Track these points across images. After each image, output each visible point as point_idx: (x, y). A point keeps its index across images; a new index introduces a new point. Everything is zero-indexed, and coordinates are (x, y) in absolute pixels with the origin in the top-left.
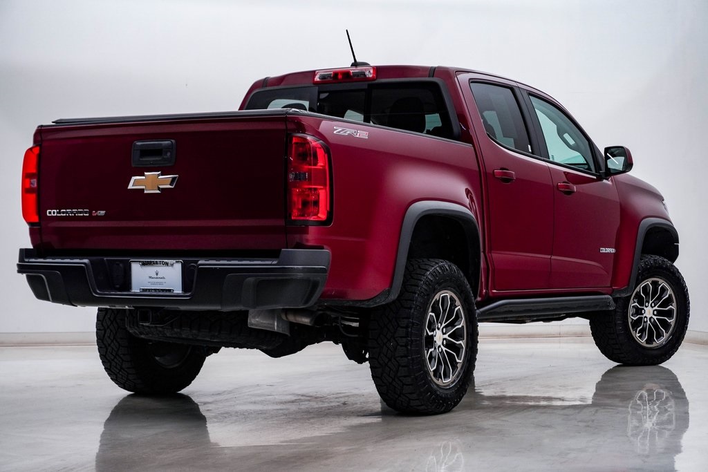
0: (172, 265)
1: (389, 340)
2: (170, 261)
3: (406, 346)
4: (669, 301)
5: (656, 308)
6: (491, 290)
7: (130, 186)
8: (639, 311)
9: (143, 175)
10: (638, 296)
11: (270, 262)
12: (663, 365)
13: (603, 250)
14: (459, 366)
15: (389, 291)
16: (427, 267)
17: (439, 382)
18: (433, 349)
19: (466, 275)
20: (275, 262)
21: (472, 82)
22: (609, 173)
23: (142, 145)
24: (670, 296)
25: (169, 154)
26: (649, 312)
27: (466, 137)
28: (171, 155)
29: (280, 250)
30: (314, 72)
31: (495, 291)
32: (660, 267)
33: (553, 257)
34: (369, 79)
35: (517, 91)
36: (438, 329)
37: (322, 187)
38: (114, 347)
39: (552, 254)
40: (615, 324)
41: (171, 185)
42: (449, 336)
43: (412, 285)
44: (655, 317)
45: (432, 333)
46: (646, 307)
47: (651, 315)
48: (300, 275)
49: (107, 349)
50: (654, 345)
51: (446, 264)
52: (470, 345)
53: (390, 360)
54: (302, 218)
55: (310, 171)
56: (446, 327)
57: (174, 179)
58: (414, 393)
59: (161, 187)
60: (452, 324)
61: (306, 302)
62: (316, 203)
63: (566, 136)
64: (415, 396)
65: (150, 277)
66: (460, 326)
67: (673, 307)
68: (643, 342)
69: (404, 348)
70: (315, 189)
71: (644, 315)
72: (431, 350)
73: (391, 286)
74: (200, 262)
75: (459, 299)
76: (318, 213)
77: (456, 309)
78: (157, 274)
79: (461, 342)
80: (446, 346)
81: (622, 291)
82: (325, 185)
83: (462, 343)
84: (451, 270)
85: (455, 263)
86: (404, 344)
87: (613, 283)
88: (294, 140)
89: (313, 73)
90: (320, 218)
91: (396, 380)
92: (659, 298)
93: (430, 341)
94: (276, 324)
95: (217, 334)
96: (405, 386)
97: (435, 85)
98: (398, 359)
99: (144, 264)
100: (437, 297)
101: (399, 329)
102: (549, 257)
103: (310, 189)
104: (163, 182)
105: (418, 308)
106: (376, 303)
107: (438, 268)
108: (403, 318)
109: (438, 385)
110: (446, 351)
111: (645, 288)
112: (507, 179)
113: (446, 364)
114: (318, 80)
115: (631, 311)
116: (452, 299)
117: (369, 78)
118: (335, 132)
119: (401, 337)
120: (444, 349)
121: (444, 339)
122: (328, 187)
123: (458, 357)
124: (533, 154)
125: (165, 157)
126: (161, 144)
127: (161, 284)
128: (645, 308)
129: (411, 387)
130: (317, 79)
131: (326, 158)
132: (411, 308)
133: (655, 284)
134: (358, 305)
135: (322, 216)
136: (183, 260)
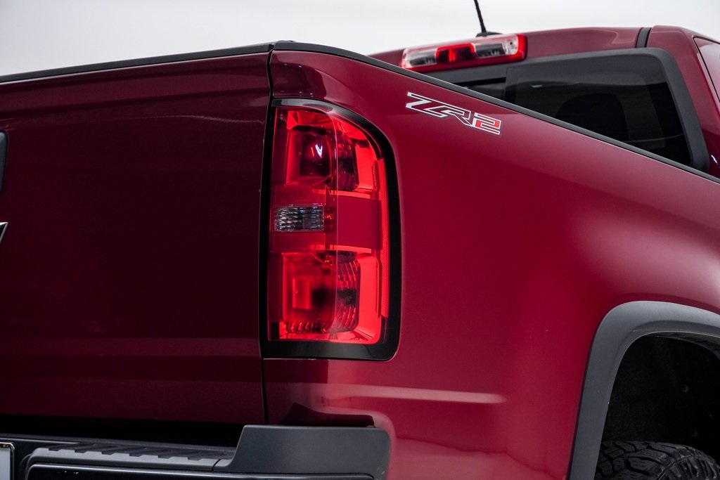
20: (224, 463)
29: (240, 428)
30: (400, 52)
34: (510, 59)
37: (369, 251)
54: (311, 337)
55: (331, 205)
62: (352, 296)
70: (349, 256)
74: (40, 452)
76: (356, 323)
82: (377, 247)
85: (707, 453)
88: (291, 124)
90: (359, 336)
107: (673, 468)
114: (409, 66)
117: (510, 56)
118: (409, 106)
122: (384, 254)
131: (382, 170)
135: (369, 331)
136: (15, 443)
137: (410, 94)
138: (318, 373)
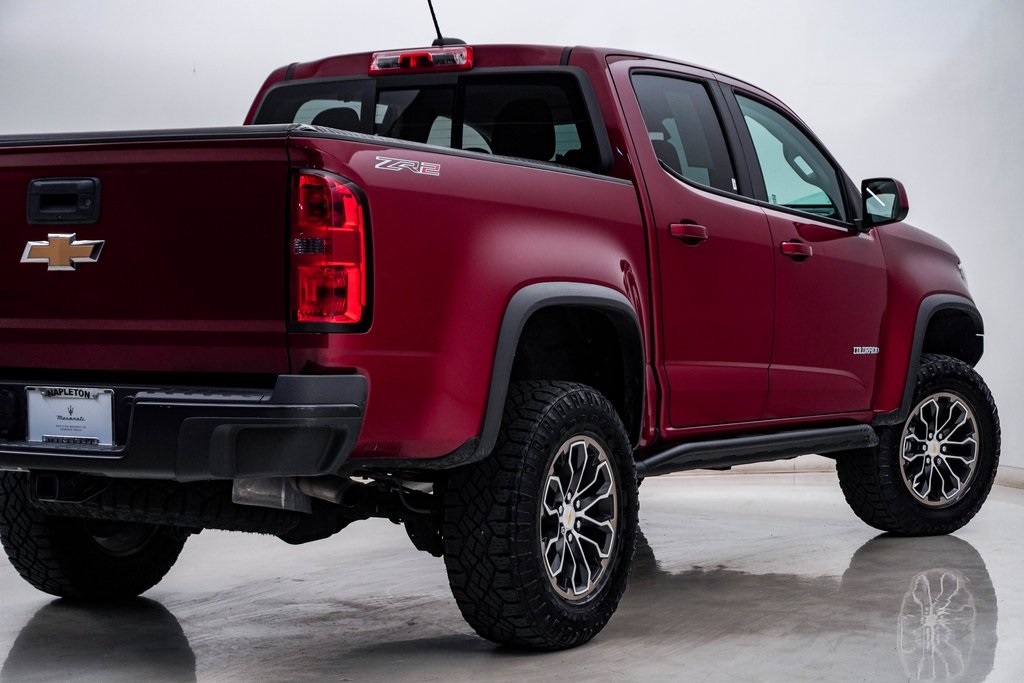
0: (96, 397)
1: (478, 526)
2: (92, 391)
3: (507, 536)
4: (966, 430)
5: (945, 441)
6: (666, 426)
7: (25, 259)
8: (917, 448)
9: (46, 239)
10: (916, 422)
11: (256, 398)
12: (957, 534)
13: (859, 350)
14: (604, 564)
15: (476, 444)
16: (547, 396)
17: (568, 595)
18: (555, 540)
19: (618, 406)
20: (266, 398)
21: (634, 74)
22: (869, 222)
23: (43, 186)
24: (969, 421)
25: (89, 203)
26: (933, 448)
27: (621, 168)
28: (93, 203)
29: (275, 377)
30: (371, 54)
31: (671, 429)
32: (953, 375)
33: (773, 366)
34: (460, 68)
35: (714, 87)
36: (567, 502)
37: (352, 264)
38: (23, 524)
39: (770, 362)
40: (879, 469)
41: (92, 256)
42: (587, 513)
43: (518, 430)
44: (944, 457)
45: (555, 511)
46: (930, 440)
47: (938, 453)
48: (310, 422)
49: (11, 527)
50: (942, 502)
51: (580, 391)
52: (623, 526)
53: (480, 560)
54: (316, 320)
55: (329, 237)
56: (581, 498)
57: (97, 246)
58: (521, 617)
59: (76, 260)
60: (592, 493)
61: (325, 467)
62: (342, 292)
63: (799, 161)
64: (523, 622)
65: (60, 417)
66: (606, 496)
67: (974, 439)
68: (923, 497)
69: (503, 540)
70: (340, 268)
71: (926, 453)
72: (552, 541)
73: (480, 433)
74: (140, 395)
75: (604, 449)
76: (345, 309)
77: (599, 467)
78: (71, 412)
79: (607, 523)
80: (580, 531)
81: (891, 417)
82: (357, 261)
83: (610, 524)
84: (590, 400)
85: (596, 387)
86: (503, 533)
87: (874, 404)
88: (303, 180)
89: (368, 57)
90: (348, 318)
91: (491, 593)
92: (952, 425)
93: (552, 525)
94: (283, 496)
95: (177, 515)
96: (505, 605)
97: (570, 79)
98: (493, 558)
99: (49, 394)
100: (564, 448)
101: (496, 506)
102: (766, 366)
103: (331, 267)
104: (79, 251)
105: (529, 469)
106: (453, 463)
107: (565, 399)
108: (503, 488)
109: (564, 600)
110: (580, 539)
111: (928, 410)
112: (691, 239)
113: (580, 561)
114: (377, 68)
115: (904, 447)
116: (591, 450)
117: (460, 65)
118: (377, 166)
119: (499, 521)
120: (578, 536)
121: (577, 519)
122: (363, 265)
123: (602, 548)
124: (739, 194)
125: (82, 207)
126: (75, 185)
127: (77, 429)
128: (928, 442)
129: (516, 606)
130: (375, 66)
131: (360, 212)
132: (515, 470)
133: (944, 402)
134: (422, 466)
135: (353, 316)
136: (115, 390)
137: (377, 158)
138: (322, 342)
